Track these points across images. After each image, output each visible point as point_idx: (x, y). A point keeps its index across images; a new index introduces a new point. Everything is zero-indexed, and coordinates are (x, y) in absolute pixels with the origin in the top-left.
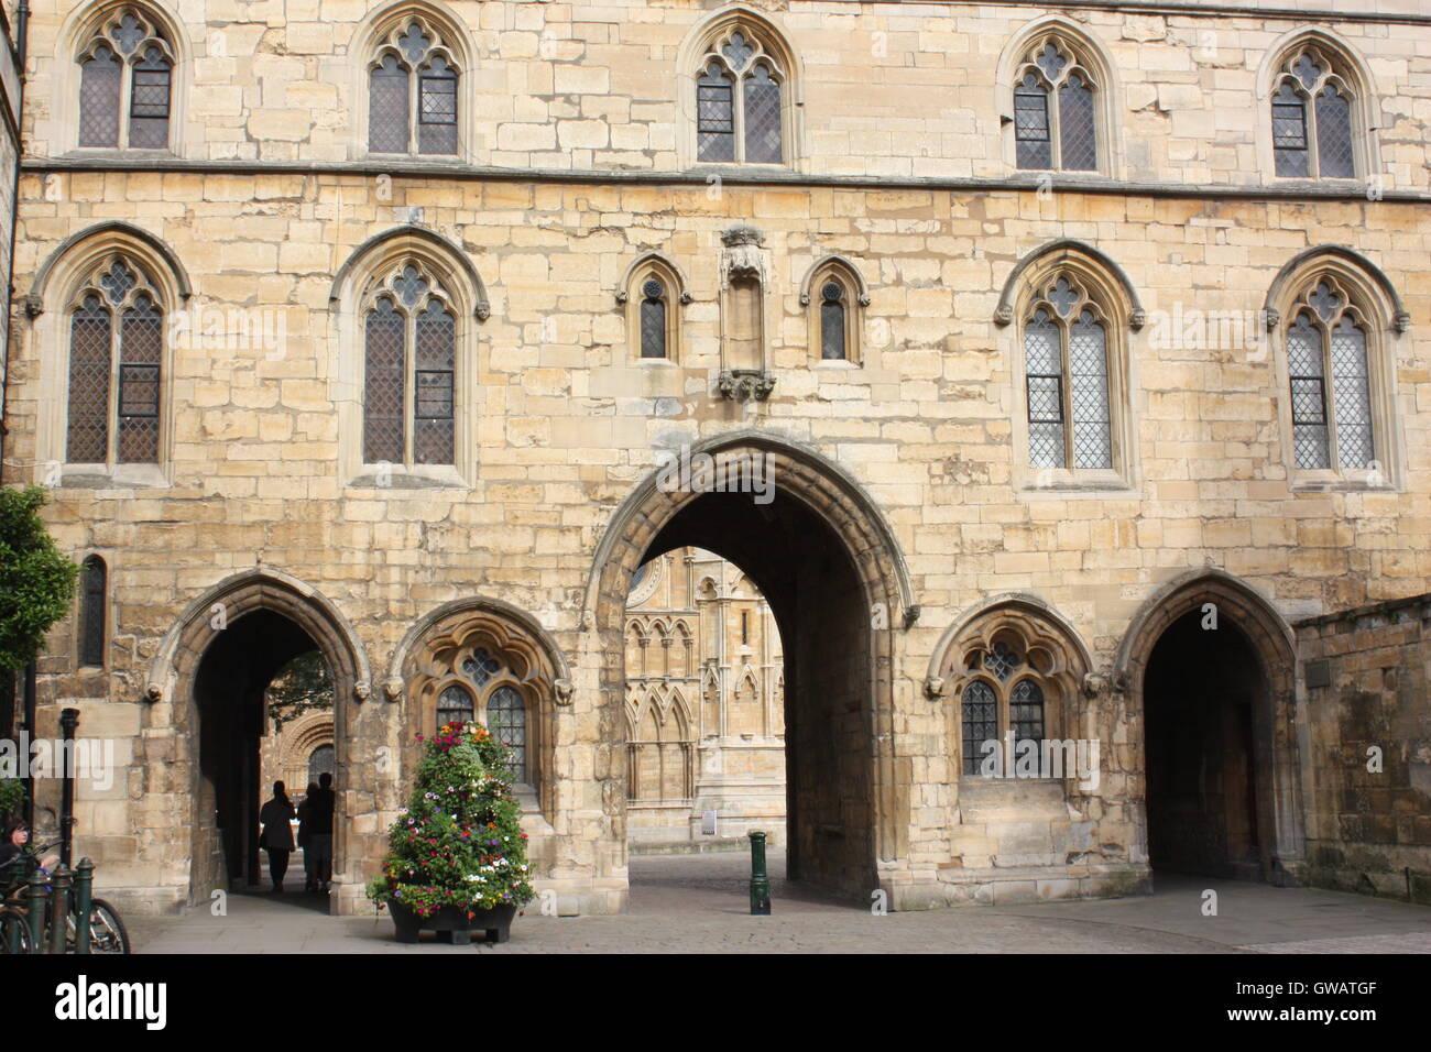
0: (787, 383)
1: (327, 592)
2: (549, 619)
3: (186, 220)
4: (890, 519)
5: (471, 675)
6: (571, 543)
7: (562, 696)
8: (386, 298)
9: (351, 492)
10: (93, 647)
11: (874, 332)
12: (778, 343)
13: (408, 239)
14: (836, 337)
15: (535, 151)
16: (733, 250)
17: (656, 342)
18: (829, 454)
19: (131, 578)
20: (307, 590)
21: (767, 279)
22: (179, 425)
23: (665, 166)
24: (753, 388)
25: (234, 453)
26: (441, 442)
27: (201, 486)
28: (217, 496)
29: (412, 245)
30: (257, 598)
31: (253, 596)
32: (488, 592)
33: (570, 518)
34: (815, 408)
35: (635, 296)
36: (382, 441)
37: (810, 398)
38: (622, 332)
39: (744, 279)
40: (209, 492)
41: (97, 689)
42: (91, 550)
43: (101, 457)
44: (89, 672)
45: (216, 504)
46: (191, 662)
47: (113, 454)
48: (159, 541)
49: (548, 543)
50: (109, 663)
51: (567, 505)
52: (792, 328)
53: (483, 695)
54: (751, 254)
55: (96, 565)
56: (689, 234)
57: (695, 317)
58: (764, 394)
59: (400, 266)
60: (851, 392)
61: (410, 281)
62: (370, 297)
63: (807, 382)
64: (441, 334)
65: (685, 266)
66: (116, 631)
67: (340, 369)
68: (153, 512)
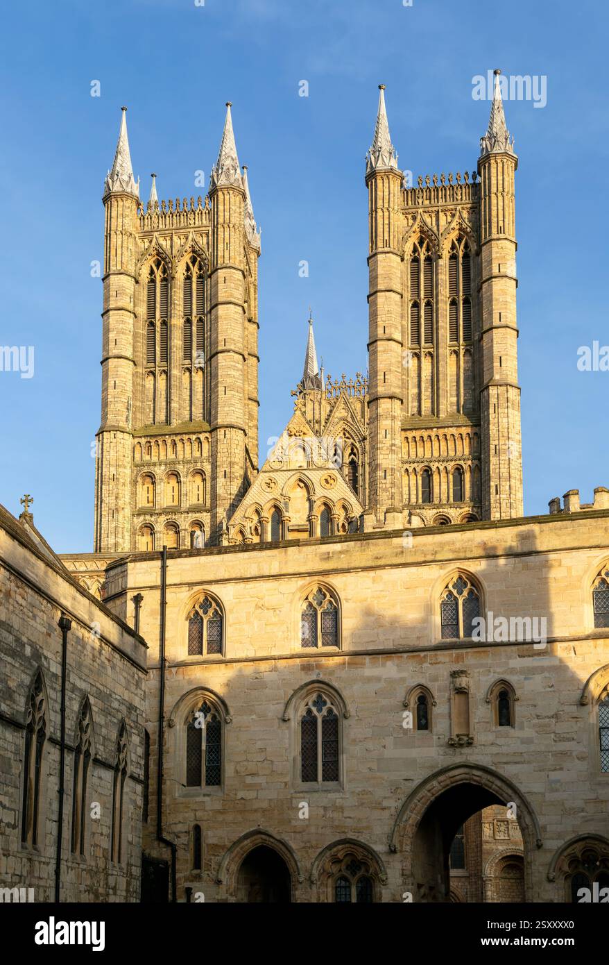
0: (480, 737)
1: (286, 838)
2: (380, 848)
4: (529, 798)
5: (349, 872)
6: (386, 814)
7: (383, 881)
8: (309, 712)
9: (294, 795)
10: (197, 864)
11: (519, 710)
12: (476, 721)
13: (316, 685)
14: (505, 716)
15: (368, 642)
16: (455, 679)
17: (422, 722)
18: (501, 771)
19: (210, 833)
20: (278, 838)
22: (229, 770)
23: (424, 643)
24: (462, 742)
25: (249, 780)
26: (332, 773)
27: (236, 794)
28: (242, 798)
29: (318, 687)
30: (260, 840)
31: (258, 840)
32: (351, 835)
33: (385, 804)
34: (495, 750)
35: (413, 702)
36: (308, 774)
37: (492, 744)
39: (462, 692)
40: (239, 797)
41: (198, 878)
42: (195, 823)
43: (199, 785)
44: (196, 872)
45: (243, 801)
46: (234, 867)
47: (203, 783)
48: (220, 818)
49: (376, 814)
50: (203, 868)
51: (385, 798)
52: (483, 713)
53: (354, 881)
54: (463, 681)
55: (197, 829)
56: (435, 673)
57: (439, 711)
58: (470, 744)
59: (314, 696)
60: (511, 741)
61: (319, 703)
62: (302, 711)
63: (491, 737)
64: (333, 725)
65: (434, 688)
66: (205, 855)
67: (290, 743)
68: (218, 806)
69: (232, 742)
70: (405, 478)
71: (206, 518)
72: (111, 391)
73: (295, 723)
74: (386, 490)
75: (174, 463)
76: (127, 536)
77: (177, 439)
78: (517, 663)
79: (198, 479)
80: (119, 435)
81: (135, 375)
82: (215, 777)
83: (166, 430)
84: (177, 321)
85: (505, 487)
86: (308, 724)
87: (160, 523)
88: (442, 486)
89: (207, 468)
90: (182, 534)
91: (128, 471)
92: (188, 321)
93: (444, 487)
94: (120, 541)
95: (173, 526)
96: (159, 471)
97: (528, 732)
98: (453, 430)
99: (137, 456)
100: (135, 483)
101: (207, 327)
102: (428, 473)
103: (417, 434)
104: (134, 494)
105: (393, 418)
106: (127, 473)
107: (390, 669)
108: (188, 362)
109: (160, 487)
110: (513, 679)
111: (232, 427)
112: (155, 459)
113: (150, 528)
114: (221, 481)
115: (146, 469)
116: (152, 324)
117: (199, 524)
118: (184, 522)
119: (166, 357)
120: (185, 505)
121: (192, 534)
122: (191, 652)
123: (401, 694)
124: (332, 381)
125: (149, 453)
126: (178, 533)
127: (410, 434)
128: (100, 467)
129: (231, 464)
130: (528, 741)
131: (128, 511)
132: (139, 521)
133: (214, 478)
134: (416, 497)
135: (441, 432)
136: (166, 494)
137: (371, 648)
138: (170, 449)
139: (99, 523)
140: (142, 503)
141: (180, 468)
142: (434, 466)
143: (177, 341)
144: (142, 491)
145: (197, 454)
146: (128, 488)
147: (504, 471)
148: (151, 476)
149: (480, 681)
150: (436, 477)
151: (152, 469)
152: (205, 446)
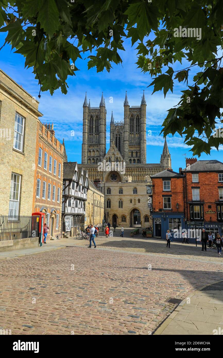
1: (117, 214)
2: (126, 215)
3: (111, 198)
4: (141, 210)
7: (127, 218)
9: (118, 209)
10: (108, 216)
11: (140, 202)
14: (139, 202)
17: (131, 202)
18: (138, 207)
21: (136, 199)
22: (111, 206)
23: (131, 194)
24: (135, 204)
25: (113, 207)
26: (122, 207)
27: (112, 209)
31: (115, 214)
32: (124, 214)
36: (120, 207)
38: (130, 202)
41: (108, 217)
43: (108, 208)
46: (112, 216)
48: (110, 212)
49: (126, 212)
52: (137, 202)
53: (124, 218)
54: (135, 198)
55: (108, 212)
56: (132, 198)
57: (133, 201)
58: (136, 205)
59: (120, 199)
60: (139, 204)
61: (121, 200)
62: (119, 200)
63: (138, 204)
64: (122, 202)
65: (132, 199)
66: (109, 215)
67: (118, 204)
68: (110, 210)
69: (112, 204)
70: (129, 153)
71: (99, 158)
72: (84, 138)
73: (118, 202)
74: (126, 155)
75: (94, 149)
76: (87, 161)
77: (94, 146)
78: (140, 197)
79: (97, 152)
80: (86, 145)
81: (88, 135)
82: (110, 207)
83: (93, 144)
84: (94, 127)
85: (143, 156)
86: (120, 202)
87: (91, 159)
88: (134, 155)
89: (99, 150)
90: (95, 160)
91: (87, 150)
92: (96, 127)
93: (135, 155)
94: (85, 161)
95: (93, 159)
96: (91, 150)
97: (142, 204)
98: (136, 146)
99: (88, 148)
100: (88, 152)
101: (99, 128)
102: (132, 152)
103: (131, 146)
104: (88, 154)
105: (127, 144)
106: (86, 151)
107: (128, 197)
108: (96, 133)
109: (92, 153)
110: (140, 198)
111: (103, 144)
112: (91, 149)
113: (90, 159)
114: (101, 153)
115: (89, 150)
116: (90, 127)
117: (97, 159)
118: (95, 159)
119: (92, 132)
120: (95, 156)
121: (97, 160)
122: (107, 194)
123: (129, 199)
124: (116, 122)
125: (90, 147)
126: (94, 160)
127: (130, 146)
128: (82, 150)
129: (103, 150)
130: (141, 205)
131: (87, 157)
132: (88, 158)
133: (100, 152)
134: (130, 156)
135: (134, 146)
136: (92, 154)
137: (126, 194)
138: (93, 147)
139: (82, 158)
140: (89, 155)
141: (95, 150)
142: (133, 151)
143: (94, 130)
144: (89, 153)
145: (97, 148)
146: (87, 153)
147: (143, 153)
148: (90, 151)
149: (137, 199)
150: (133, 153)
151: (90, 150)
152: (99, 147)
